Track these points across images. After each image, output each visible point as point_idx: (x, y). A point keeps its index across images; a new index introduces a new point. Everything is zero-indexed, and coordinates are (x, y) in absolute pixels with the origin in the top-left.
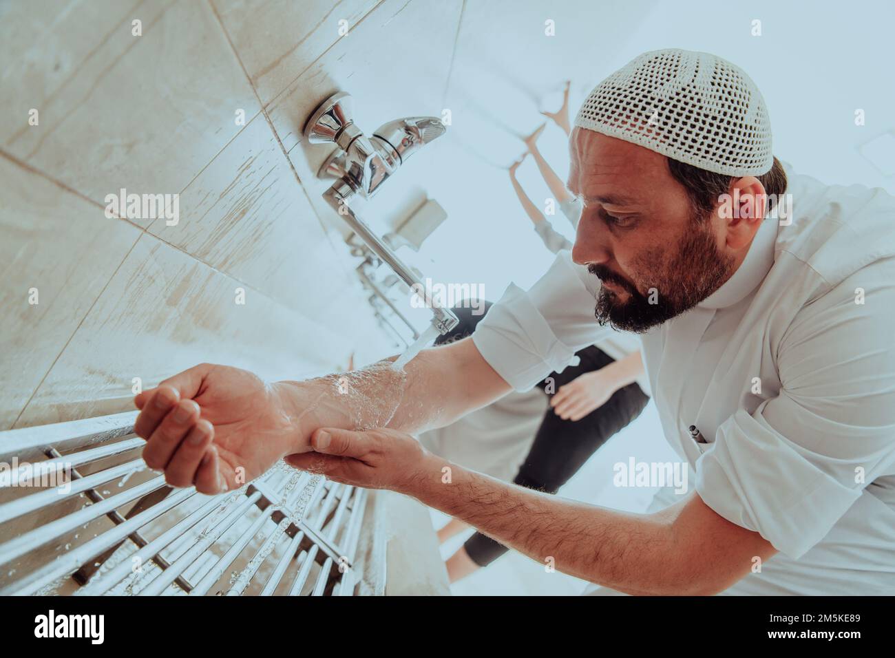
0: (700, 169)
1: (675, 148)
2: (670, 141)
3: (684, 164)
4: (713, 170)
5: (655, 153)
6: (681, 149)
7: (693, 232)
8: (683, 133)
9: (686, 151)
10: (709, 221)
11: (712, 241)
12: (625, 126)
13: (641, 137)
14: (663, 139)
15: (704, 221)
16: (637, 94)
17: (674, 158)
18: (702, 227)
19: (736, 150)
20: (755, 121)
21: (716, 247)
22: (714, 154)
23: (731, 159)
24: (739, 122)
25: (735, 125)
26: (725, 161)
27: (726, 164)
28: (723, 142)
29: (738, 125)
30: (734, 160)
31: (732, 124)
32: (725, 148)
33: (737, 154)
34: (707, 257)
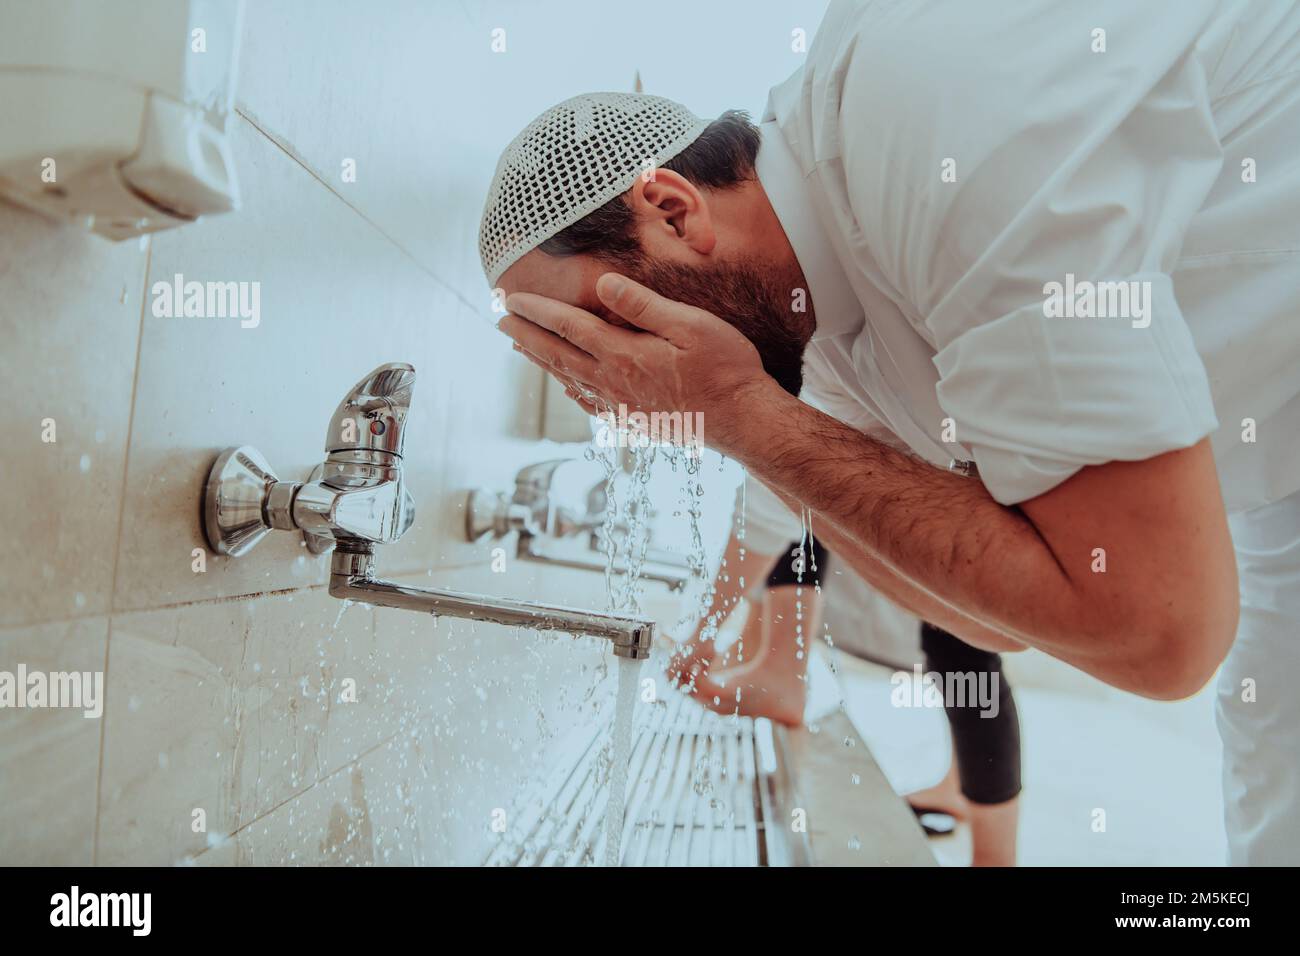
0: (575, 224)
1: (533, 232)
3: (555, 236)
4: (588, 212)
5: (526, 255)
6: (537, 228)
8: (527, 213)
9: (543, 225)
10: (646, 256)
11: (671, 266)
12: (510, 246)
13: (519, 244)
14: (519, 238)
15: (642, 261)
17: (542, 241)
18: (646, 267)
19: (590, 172)
20: (598, 127)
21: (687, 266)
22: (571, 199)
23: (595, 184)
24: (571, 147)
25: (568, 154)
26: (590, 192)
27: (594, 194)
28: (568, 181)
29: (572, 151)
30: (599, 182)
31: (563, 157)
32: (575, 183)
33: (596, 174)
34: (693, 284)
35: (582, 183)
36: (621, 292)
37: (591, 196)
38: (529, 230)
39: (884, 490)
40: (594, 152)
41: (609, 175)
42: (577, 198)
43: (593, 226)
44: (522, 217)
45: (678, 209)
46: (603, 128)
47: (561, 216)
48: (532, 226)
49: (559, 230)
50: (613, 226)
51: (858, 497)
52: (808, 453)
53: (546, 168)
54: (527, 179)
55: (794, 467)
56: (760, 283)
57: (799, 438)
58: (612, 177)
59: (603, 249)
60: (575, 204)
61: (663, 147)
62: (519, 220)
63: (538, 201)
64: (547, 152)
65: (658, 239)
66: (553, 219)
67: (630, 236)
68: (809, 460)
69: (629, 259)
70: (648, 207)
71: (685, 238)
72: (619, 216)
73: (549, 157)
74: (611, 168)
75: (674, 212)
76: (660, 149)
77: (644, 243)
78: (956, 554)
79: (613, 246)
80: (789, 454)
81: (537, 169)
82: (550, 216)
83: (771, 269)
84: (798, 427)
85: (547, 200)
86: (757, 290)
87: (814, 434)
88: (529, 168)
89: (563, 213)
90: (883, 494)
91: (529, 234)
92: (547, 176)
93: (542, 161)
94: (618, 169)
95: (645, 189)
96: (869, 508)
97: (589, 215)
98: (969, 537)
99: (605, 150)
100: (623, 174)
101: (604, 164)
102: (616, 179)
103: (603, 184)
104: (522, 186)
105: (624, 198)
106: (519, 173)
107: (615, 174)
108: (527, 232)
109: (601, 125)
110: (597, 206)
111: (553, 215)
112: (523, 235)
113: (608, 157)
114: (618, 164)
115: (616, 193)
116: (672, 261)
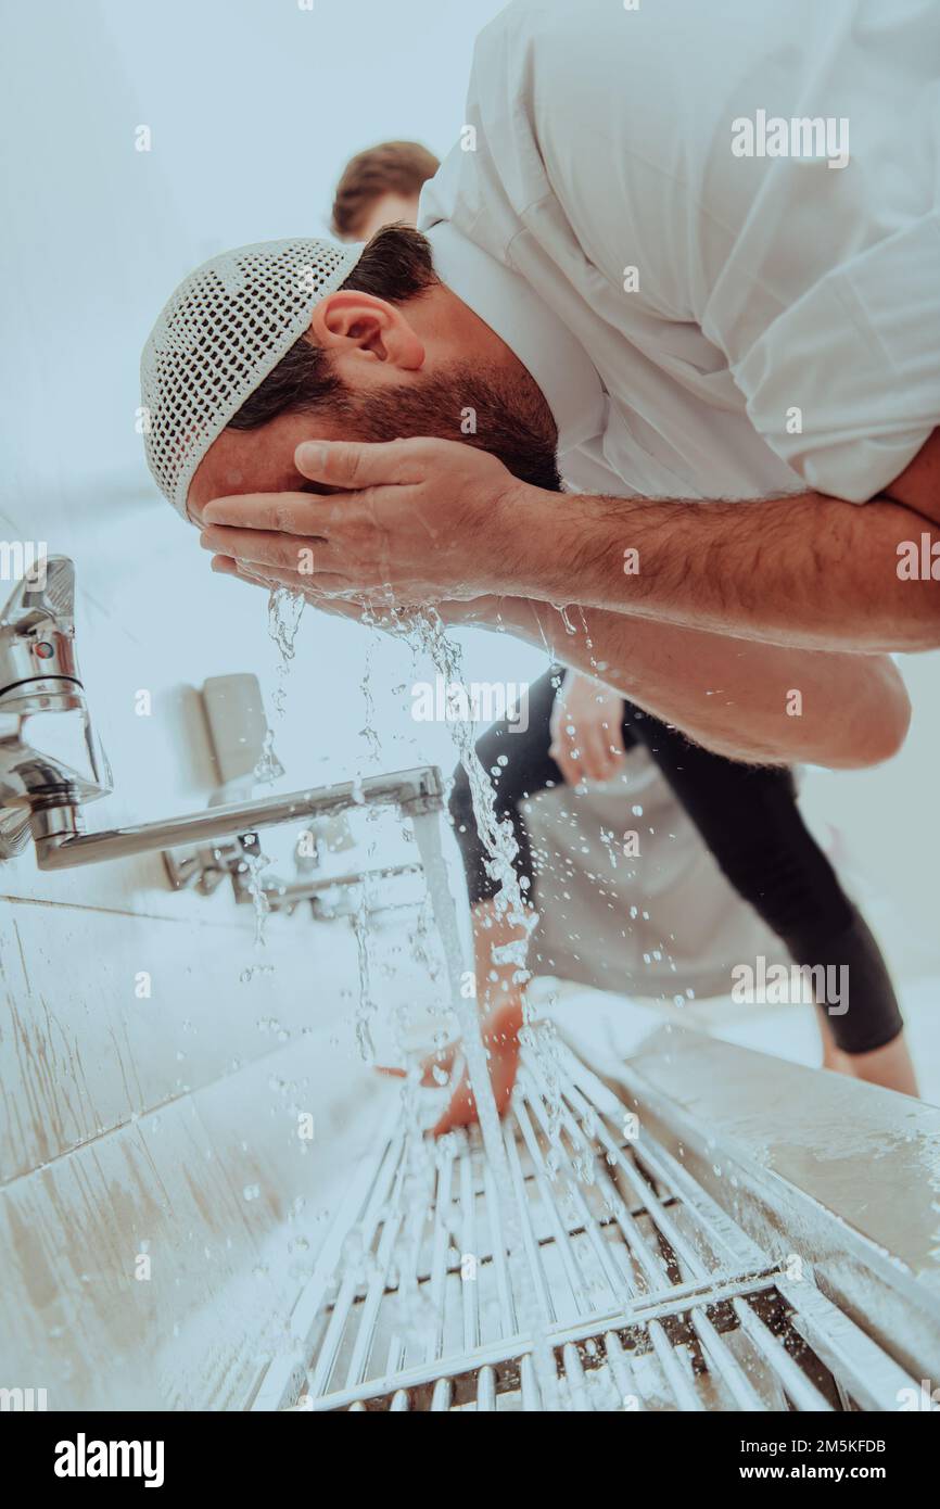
0: (262, 385)
1: (216, 412)
2: (206, 415)
3: (244, 406)
4: (273, 365)
5: (216, 441)
6: (220, 405)
7: (359, 420)
8: (202, 393)
9: (226, 398)
10: (353, 390)
11: (384, 392)
12: (193, 438)
13: (205, 432)
14: (201, 424)
15: (350, 398)
16: (168, 409)
17: (230, 418)
18: (357, 403)
19: (259, 322)
20: (248, 276)
21: (402, 387)
22: (248, 358)
23: (270, 333)
24: (226, 305)
25: (226, 312)
26: (267, 343)
27: (272, 343)
28: (237, 339)
29: (230, 308)
30: (273, 328)
31: (222, 317)
32: (246, 339)
33: (267, 321)
34: (414, 404)
35: (254, 336)
36: (324, 457)
37: (270, 347)
38: (210, 411)
39: (710, 538)
40: (255, 300)
41: (282, 318)
42: (255, 355)
43: (282, 379)
44: (198, 400)
45: (369, 333)
46: (255, 275)
47: (243, 381)
48: (213, 406)
49: (246, 397)
50: (306, 371)
51: (684, 559)
52: (608, 539)
53: (207, 336)
54: (189, 356)
55: (596, 560)
56: (485, 386)
57: (592, 526)
58: (286, 320)
59: (301, 402)
60: (255, 362)
61: (328, 275)
62: (195, 405)
63: (211, 374)
64: (200, 319)
65: (359, 370)
66: (235, 387)
67: (327, 376)
68: (613, 543)
69: (334, 401)
70: (336, 339)
71: (389, 358)
72: (306, 359)
73: (205, 323)
74: (281, 310)
75: (366, 334)
76: (325, 278)
77: (345, 378)
78: (820, 562)
79: (311, 394)
80: (585, 551)
81: (196, 343)
82: (230, 385)
83: (493, 371)
84: (586, 517)
85: (221, 369)
86: (486, 396)
87: (607, 515)
88: (187, 344)
89: (244, 376)
90: (711, 542)
91: (213, 414)
92: (211, 343)
93: (199, 331)
94: (289, 309)
95: (326, 322)
96: (700, 564)
97: (275, 370)
98: (825, 539)
99: (266, 294)
100: (296, 314)
101: (271, 309)
102: (290, 320)
103: (278, 329)
104: (185, 367)
105: (306, 339)
106: (175, 355)
107: (287, 316)
108: (209, 414)
109: (251, 272)
110: (281, 355)
111: (234, 383)
112: (205, 420)
113: (272, 301)
114: (286, 304)
115: (297, 335)
116: (383, 387)
